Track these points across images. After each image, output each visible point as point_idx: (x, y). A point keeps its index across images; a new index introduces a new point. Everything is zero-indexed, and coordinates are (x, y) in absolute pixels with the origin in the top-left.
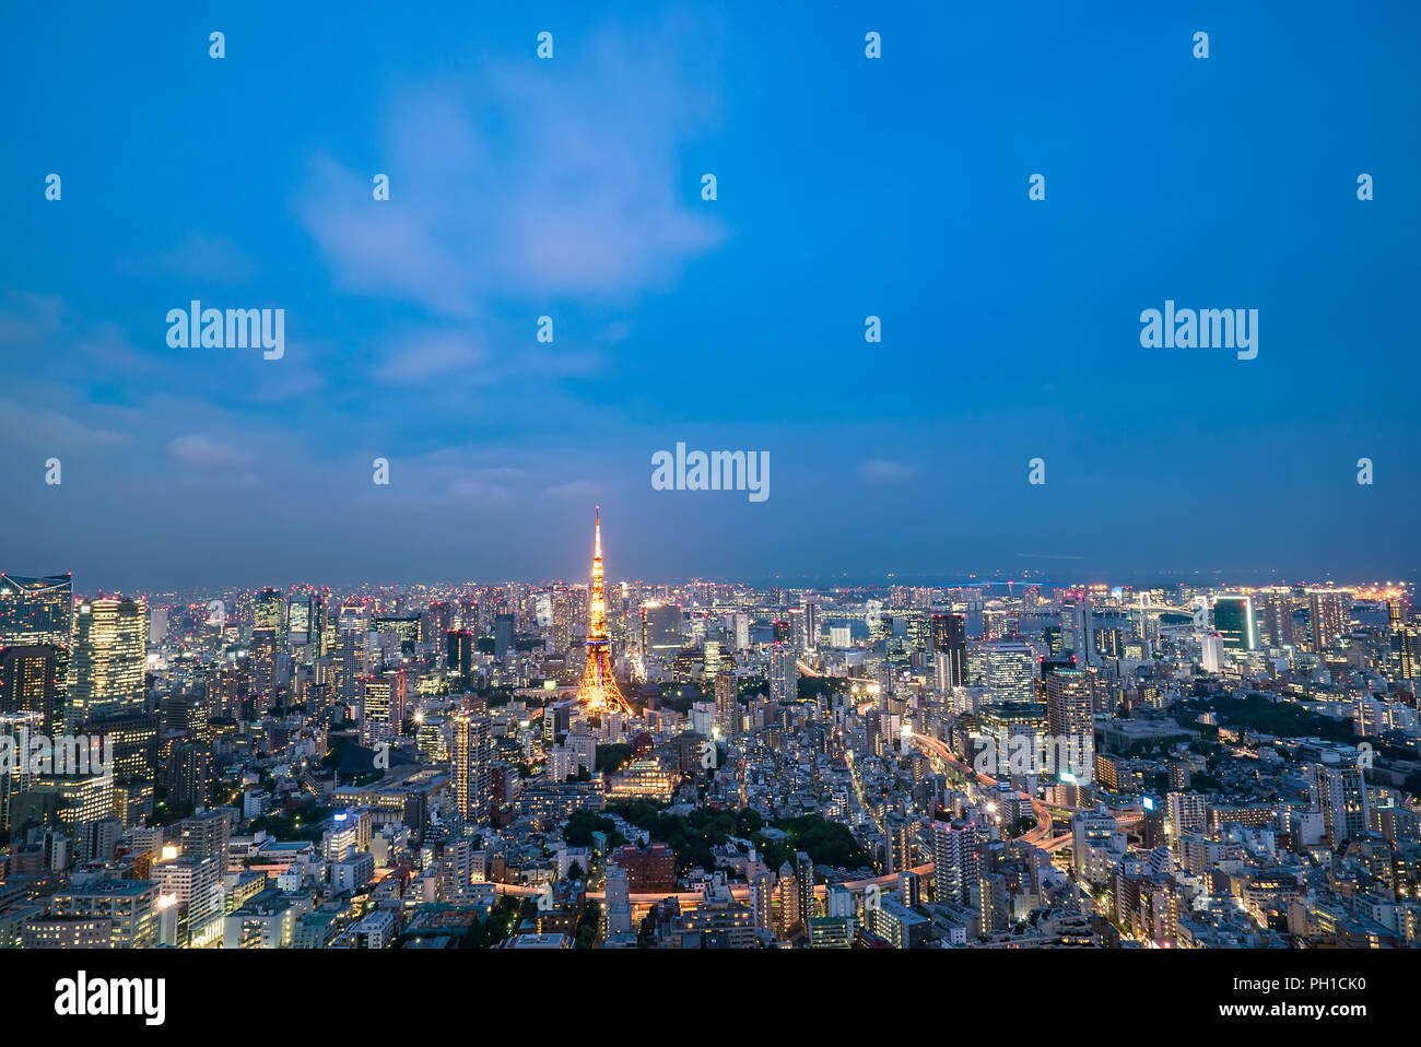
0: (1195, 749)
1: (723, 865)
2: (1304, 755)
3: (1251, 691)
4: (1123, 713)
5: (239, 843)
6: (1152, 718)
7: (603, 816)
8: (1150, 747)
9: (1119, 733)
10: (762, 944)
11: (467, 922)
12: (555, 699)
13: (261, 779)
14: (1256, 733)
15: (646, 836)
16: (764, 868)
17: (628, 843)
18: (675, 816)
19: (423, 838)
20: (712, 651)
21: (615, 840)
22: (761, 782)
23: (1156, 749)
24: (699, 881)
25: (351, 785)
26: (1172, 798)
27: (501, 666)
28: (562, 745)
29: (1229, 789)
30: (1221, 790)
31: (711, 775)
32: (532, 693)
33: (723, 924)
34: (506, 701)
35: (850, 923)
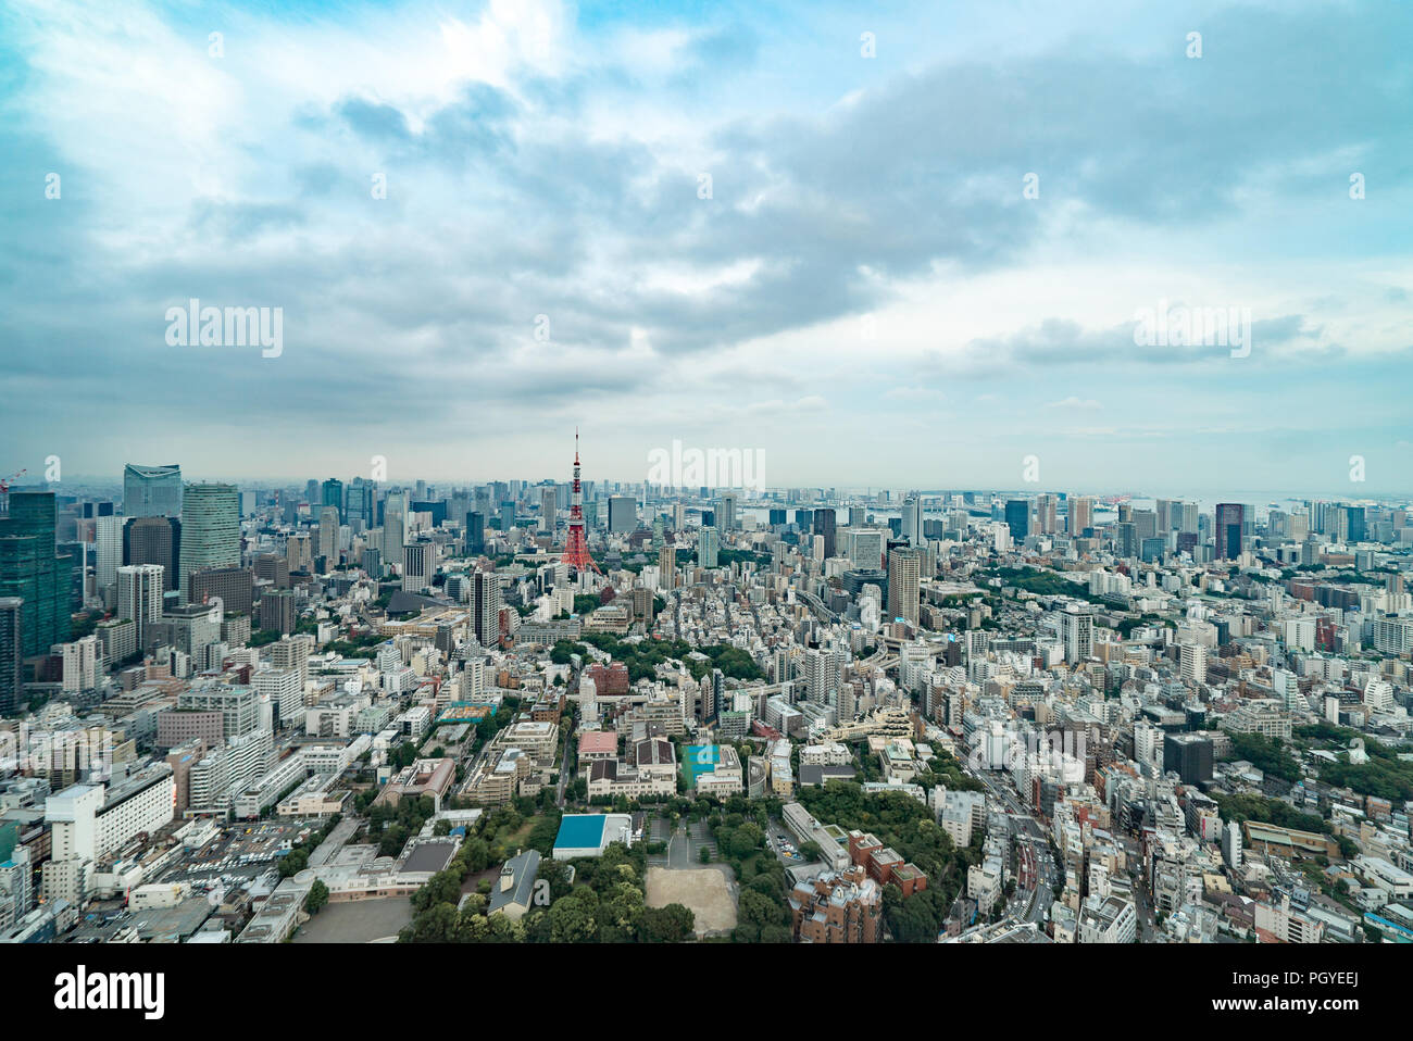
0: (984, 602)
1: (662, 677)
2: (1054, 606)
3: (1026, 565)
4: (940, 578)
5: (315, 659)
6: (958, 581)
7: (579, 643)
8: (955, 600)
9: (936, 591)
10: (688, 730)
11: (482, 714)
12: (545, 562)
13: (331, 615)
15: (608, 657)
16: (690, 678)
17: (596, 662)
18: (629, 644)
19: (450, 656)
20: (659, 532)
21: (586, 660)
22: (690, 621)
23: (960, 602)
24: (645, 687)
25: (396, 620)
26: (968, 633)
27: (506, 538)
28: (550, 594)
29: (1004, 629)
30: (1000, 630)
31: (655, 616)
32: (529, 558)
33: (661, 717)
34: (508, 563)
35: (748, 716)
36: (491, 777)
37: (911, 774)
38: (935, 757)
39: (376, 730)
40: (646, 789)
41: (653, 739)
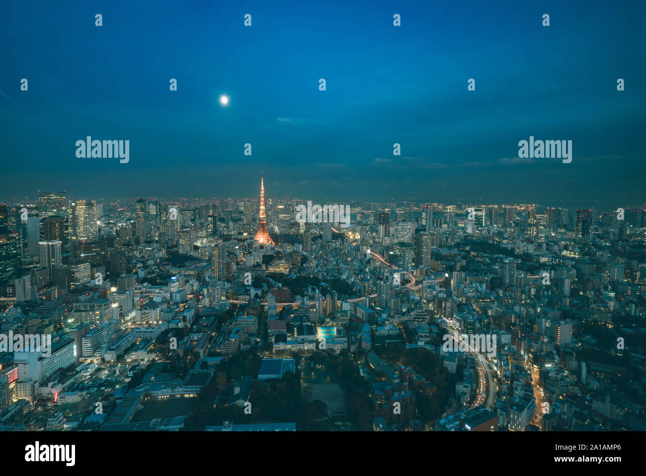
0: (462, 258)
1: (307, 294)
2: (497, 260)
3: (482, 239)
4: (440, 246)
5: (138, 286)
6: (449, 248)
7: (265, 278)
8: (448, 257)
9: (439, 252)
10: (320, 319)
11: (221, 312)
12: (247, 239)
13: (144, 265)
14: (482, 253)
15: (280, 285)
16: (320, 295)
17: (275, 287)
18: (290, 278)
19: (203, 285)
20: (302, 223)
21: (270, 286)
22: (319, 267)
23: (450, 258)
24: (299, 299)
25: (176, 267)
26: (455, 273)
27: (228, 227)
28: (251, 254)
29: (472, 271)
30: (470, 271)
31: (302, 265)
32: (239, 237)
33: (307, 313)
34: (230, 239)
35: (349, 312)
36: (227, 342)
37: (428, 339)
38: (440, 332)
39: (170, 320)
40: (301, 347)
41: (304, 324)
